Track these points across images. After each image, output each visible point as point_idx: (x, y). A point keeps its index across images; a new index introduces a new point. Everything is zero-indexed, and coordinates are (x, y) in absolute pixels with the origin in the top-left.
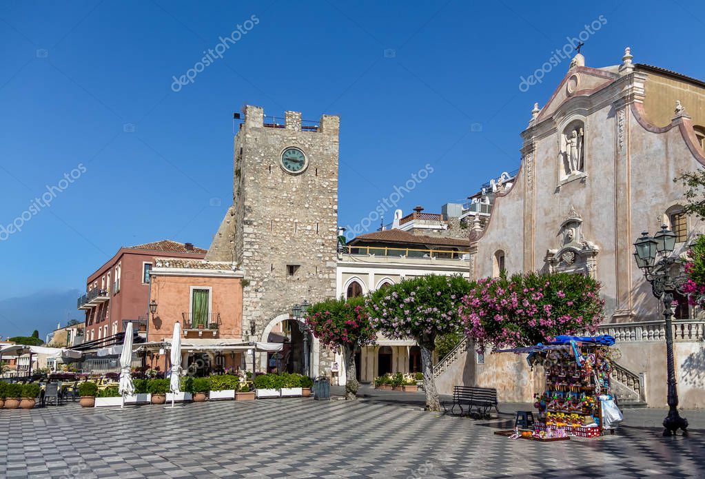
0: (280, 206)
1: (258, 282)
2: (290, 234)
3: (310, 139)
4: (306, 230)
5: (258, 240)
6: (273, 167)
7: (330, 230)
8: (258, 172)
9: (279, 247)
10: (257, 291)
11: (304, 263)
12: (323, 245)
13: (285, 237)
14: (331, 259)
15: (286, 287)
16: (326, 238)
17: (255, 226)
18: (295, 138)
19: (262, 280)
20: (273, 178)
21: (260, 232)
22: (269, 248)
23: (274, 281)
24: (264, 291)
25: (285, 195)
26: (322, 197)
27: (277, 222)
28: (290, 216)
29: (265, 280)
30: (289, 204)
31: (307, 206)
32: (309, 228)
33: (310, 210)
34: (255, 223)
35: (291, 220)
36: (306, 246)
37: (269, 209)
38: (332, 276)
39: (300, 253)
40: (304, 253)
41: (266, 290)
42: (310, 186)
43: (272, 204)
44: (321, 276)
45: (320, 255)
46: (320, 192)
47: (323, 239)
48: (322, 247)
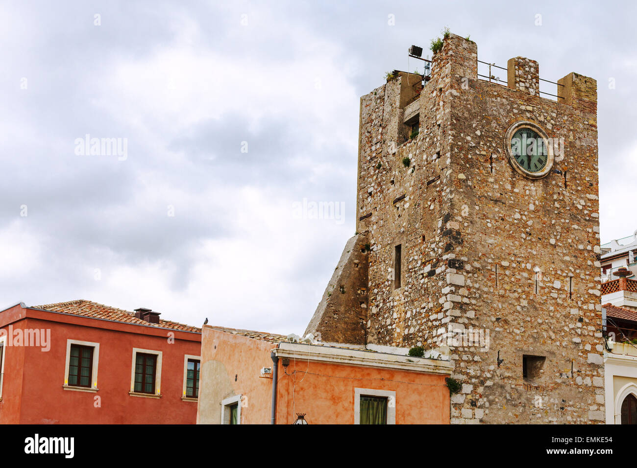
0: (510, 237)
1: (476, 387)
2: (528, 294)
3: (554, 115)
4: (553, 288)
5: (474, 302)
6: (497, 159)
7: (591, 291)
8: (472, 166)
9: (510, 318)
10: (473, 404)
11: (553, 353)
12: (581, 320)
13: (518, 299)
14: (594, 350)
15: (523, 400)
16: (585, 307)
17: (468, 272)
18: (530, 108)
19: (482, 383)
20: (496, 181)
21: (477, 286)
22: (494, 319)
23: (502, 387)
24: (487, 404)
25: (517, 216)
26: (576, 227)
27: (505, 268)
28: (527, 259)
29: (489, 383)
30: (524, 236)
31: (553, 241)
32: (557, 284)
33: (558, 249)
34: (468, 267)
35: (529, 266)
36: (554, 321)
37: (490, 241)
38: (597, 382)
39: (545, 334)
40: (551, 333)
41: (491, 402)
42: (557, 205)
43: (496, 231)
44: (579, 380)
45: (577, 340)
46: (574, 218)
47: (580, 308)
48: (579, 325)
